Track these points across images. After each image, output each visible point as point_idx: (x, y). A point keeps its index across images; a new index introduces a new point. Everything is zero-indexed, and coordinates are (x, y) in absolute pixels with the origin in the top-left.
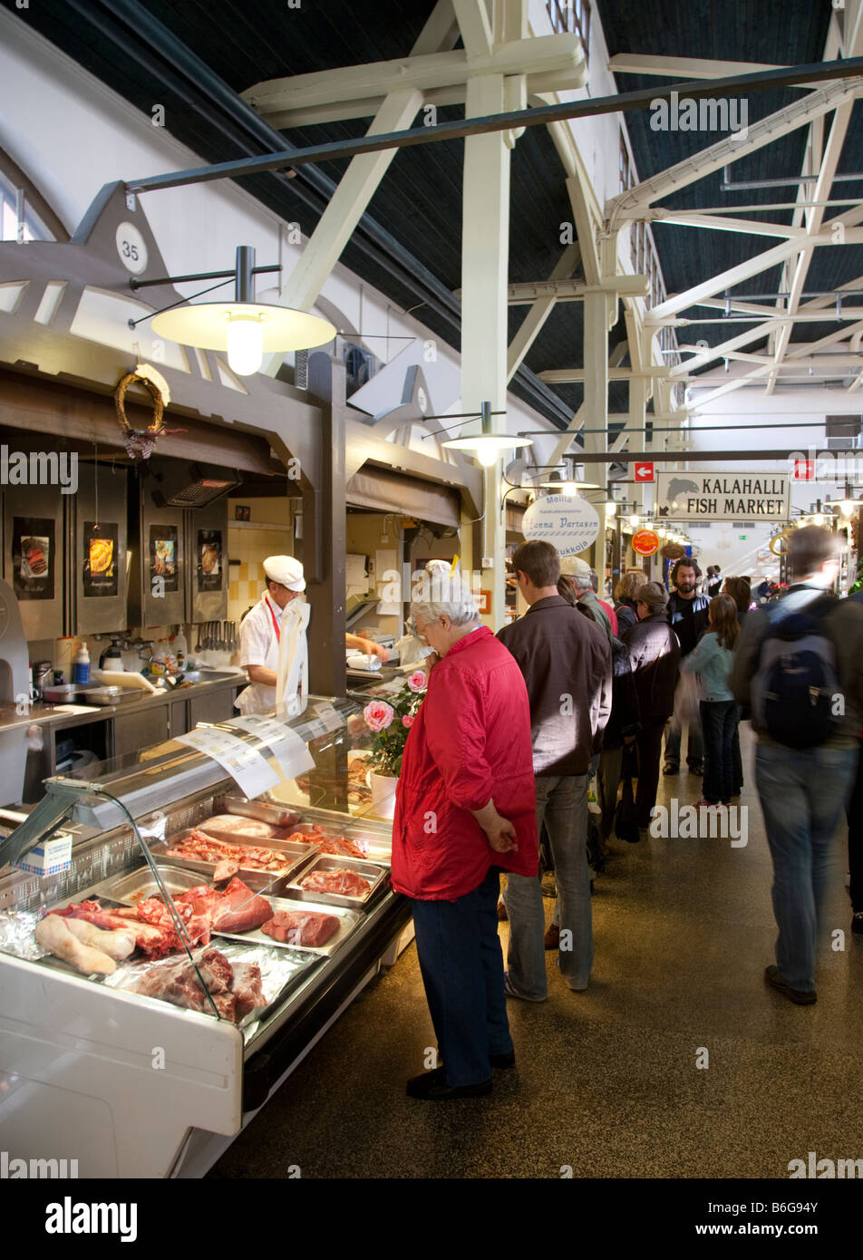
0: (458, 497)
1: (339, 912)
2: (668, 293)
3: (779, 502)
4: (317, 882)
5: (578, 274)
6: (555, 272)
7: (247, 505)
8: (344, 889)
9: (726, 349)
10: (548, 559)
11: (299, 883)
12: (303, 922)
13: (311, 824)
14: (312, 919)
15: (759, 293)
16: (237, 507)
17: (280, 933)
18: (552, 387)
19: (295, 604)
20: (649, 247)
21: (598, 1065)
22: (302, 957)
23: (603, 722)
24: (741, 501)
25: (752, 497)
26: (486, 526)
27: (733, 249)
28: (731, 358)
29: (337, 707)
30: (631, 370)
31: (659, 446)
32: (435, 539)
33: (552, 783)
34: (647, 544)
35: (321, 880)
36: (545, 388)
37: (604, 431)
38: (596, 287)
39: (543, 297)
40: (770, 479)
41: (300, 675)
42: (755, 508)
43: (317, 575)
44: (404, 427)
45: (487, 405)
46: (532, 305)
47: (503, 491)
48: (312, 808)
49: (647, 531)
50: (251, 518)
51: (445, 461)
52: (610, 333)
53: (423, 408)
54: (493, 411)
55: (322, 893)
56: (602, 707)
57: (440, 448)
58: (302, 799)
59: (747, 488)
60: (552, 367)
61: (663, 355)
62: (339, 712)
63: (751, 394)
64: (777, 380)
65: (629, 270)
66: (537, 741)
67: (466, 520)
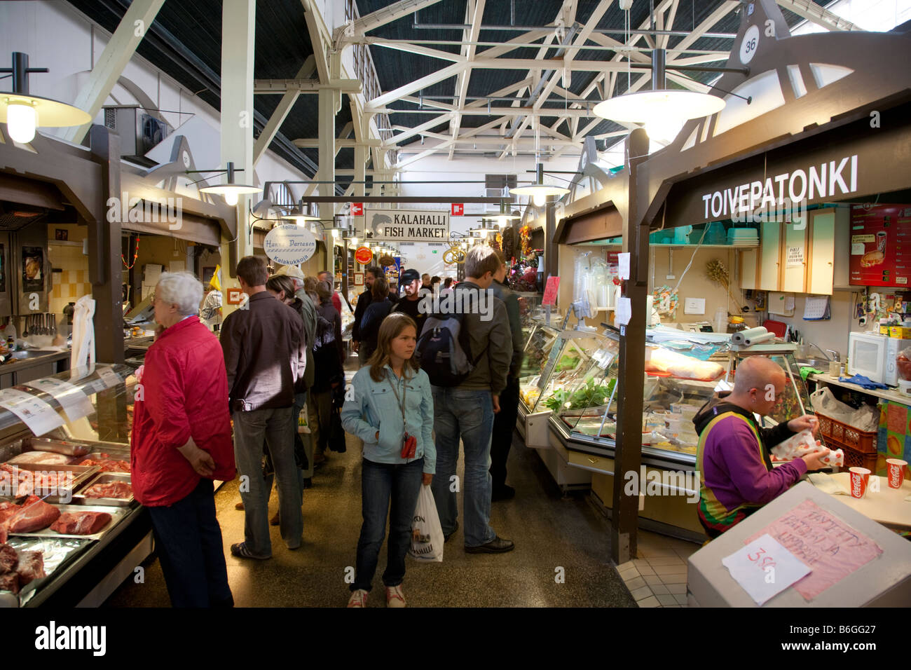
0: (217, 225)
1: (111, 511)
2: (383, 91)
3: (442, 230)
4: (95, 491)
5: (315, 76)
6: (299, 74)
7: (66, 229)
8: (116, 494)
9: (421, 129)
10: (256, 268)
11: (82, 493)
12: (81, 519)
13: (99, 453)
14: (89, 516)
15: (442, 95)
16: (57, 230)
17: (64, 528)
18: (302, 150)
19: (84, 300)
20: (369, 60)
21: (300, 594)
22: (79, 542)
23: (302, 372)
24: (419, 229)
25: (425, 226)
26: (238, 245)
27: (424, 66)
28: (426, 135)
29: (115, 370)
30: (355, 141)
31: (376, 191)
32: (210, 254)
33: (268, 414)
34: (364, 257)
35: (99, 489)
36: (298, 150)
37: (332, 182)
38: (326, 86)
39: (291, 89)
40: (436, 215)
41: (89, 350)
42: (428, 234)
43: (100, 279)
44: (171, 178)
45: (231, 165)
46: (283, 95)
47: (251, 221)
48: (101, 442)
49: (364, 248)
50: (68, 239)
51: (205, 201)
52: (336, 117)
53: (187, 165)
54: (235, 168)
55: (99, 498)
56: (300, 361)
57: (201, 193)
58: (93, 436)
59: (422, 221)
60: (303, 137)
61: (379, 132)
62: (118, 374)
63: (438, 159)
64: (455, 151)
65: (353, 76)
66: (257, 386)
67: (225, 242)
